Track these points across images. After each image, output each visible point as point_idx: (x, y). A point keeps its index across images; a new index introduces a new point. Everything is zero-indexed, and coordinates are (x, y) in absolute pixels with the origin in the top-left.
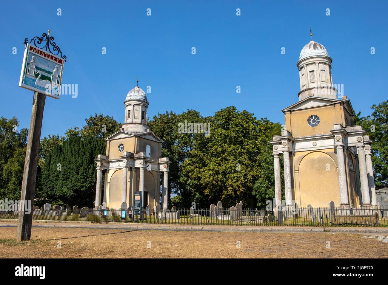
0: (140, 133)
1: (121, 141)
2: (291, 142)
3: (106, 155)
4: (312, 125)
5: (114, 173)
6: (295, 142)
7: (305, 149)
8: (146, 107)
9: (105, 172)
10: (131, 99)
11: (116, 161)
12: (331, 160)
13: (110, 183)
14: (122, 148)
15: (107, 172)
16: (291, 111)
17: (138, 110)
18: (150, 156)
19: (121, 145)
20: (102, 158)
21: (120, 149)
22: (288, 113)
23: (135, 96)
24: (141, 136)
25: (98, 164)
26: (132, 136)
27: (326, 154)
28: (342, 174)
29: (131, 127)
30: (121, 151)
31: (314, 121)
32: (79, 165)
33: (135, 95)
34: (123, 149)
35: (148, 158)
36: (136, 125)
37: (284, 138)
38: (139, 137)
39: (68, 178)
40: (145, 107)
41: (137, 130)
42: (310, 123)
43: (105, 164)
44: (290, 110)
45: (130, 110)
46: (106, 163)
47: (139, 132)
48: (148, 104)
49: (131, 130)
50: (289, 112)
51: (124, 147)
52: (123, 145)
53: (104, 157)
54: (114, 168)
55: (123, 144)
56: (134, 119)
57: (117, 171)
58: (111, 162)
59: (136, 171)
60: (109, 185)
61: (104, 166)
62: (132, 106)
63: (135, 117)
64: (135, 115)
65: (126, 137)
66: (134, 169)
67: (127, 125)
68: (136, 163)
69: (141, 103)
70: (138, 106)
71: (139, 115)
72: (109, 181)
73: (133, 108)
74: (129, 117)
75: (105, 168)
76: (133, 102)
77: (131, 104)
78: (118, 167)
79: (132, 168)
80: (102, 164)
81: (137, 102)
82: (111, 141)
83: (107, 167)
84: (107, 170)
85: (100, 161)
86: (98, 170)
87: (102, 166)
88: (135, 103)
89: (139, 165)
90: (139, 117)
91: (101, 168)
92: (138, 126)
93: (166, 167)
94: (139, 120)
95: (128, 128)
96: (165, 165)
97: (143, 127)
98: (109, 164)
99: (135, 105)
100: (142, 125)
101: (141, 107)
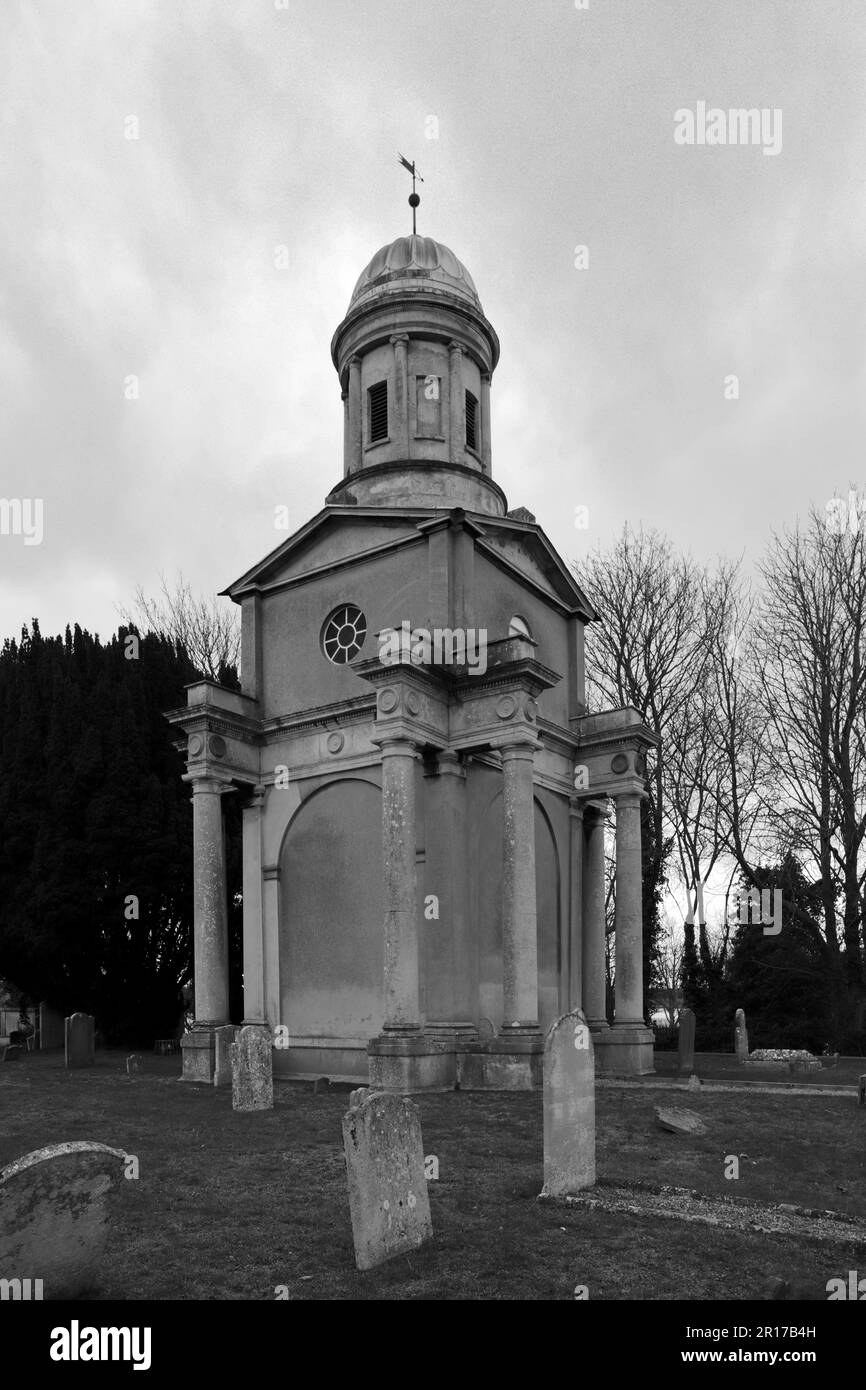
1: (337, 590)
3: (243, 692)
5: (305, 802)
9: (238, 802)
10: (385, 295)
11: (315, 723)
13: (280, 872)
14: (347, 636)
15: (257, 801)
17: (439, 380)
19: (339, 613)
21: (331, 648)
23: (416, 274)
24: (482, 538)
25: (193, 748)
26: (427, 532)
29: (404, 495)
30: (340, 658)
34: (361, 639)
36: (437, 476)
40: (476, 373)
43: (237, 749)
45: (383, 382)
46: (244, 740)
51: (362, 624)
52: (354, 611)
53: (233, 704)
54: (305, 774)
55: (353, 608)
56: (416, 445)
57: (323, 794)
58: (282, 736)
59: (463, 780)
60: (273, 886)
61: (234, 763)
62: (400, 350)
63: (420, 425)
64: (421, 419)
65: (372, 555)
66: (449, 759)
67: (374, 484)
68: (468, 722)
69: (456, 327)
70: (438, 348)
71: (445, 413)
72: (273, 860)
73: (404, 363)
74: (379, 429)
75: (243, 778)
76: (401, 317)
77: (391, 332)
78: (329, 761)
79: (439, 757)
80: (218, 747)
81: (429, 318)
82: (268, 603)
83: (255, 768)
84: (257, 788)
85: (204, 726)
86: (196, 788)
87: (221, 760)
88: (417, 324)
89: (490, 730)
90: (445, 428)
91: (214, 774)
92: (448, 485)
93: (632, 766)
94: (446, 447)
95: (380, 500)
96: (620, 757)
97: (478, 497)
98: (265, 751)
99: (415, 342)
100: (471, 485)
101: (457, 356)
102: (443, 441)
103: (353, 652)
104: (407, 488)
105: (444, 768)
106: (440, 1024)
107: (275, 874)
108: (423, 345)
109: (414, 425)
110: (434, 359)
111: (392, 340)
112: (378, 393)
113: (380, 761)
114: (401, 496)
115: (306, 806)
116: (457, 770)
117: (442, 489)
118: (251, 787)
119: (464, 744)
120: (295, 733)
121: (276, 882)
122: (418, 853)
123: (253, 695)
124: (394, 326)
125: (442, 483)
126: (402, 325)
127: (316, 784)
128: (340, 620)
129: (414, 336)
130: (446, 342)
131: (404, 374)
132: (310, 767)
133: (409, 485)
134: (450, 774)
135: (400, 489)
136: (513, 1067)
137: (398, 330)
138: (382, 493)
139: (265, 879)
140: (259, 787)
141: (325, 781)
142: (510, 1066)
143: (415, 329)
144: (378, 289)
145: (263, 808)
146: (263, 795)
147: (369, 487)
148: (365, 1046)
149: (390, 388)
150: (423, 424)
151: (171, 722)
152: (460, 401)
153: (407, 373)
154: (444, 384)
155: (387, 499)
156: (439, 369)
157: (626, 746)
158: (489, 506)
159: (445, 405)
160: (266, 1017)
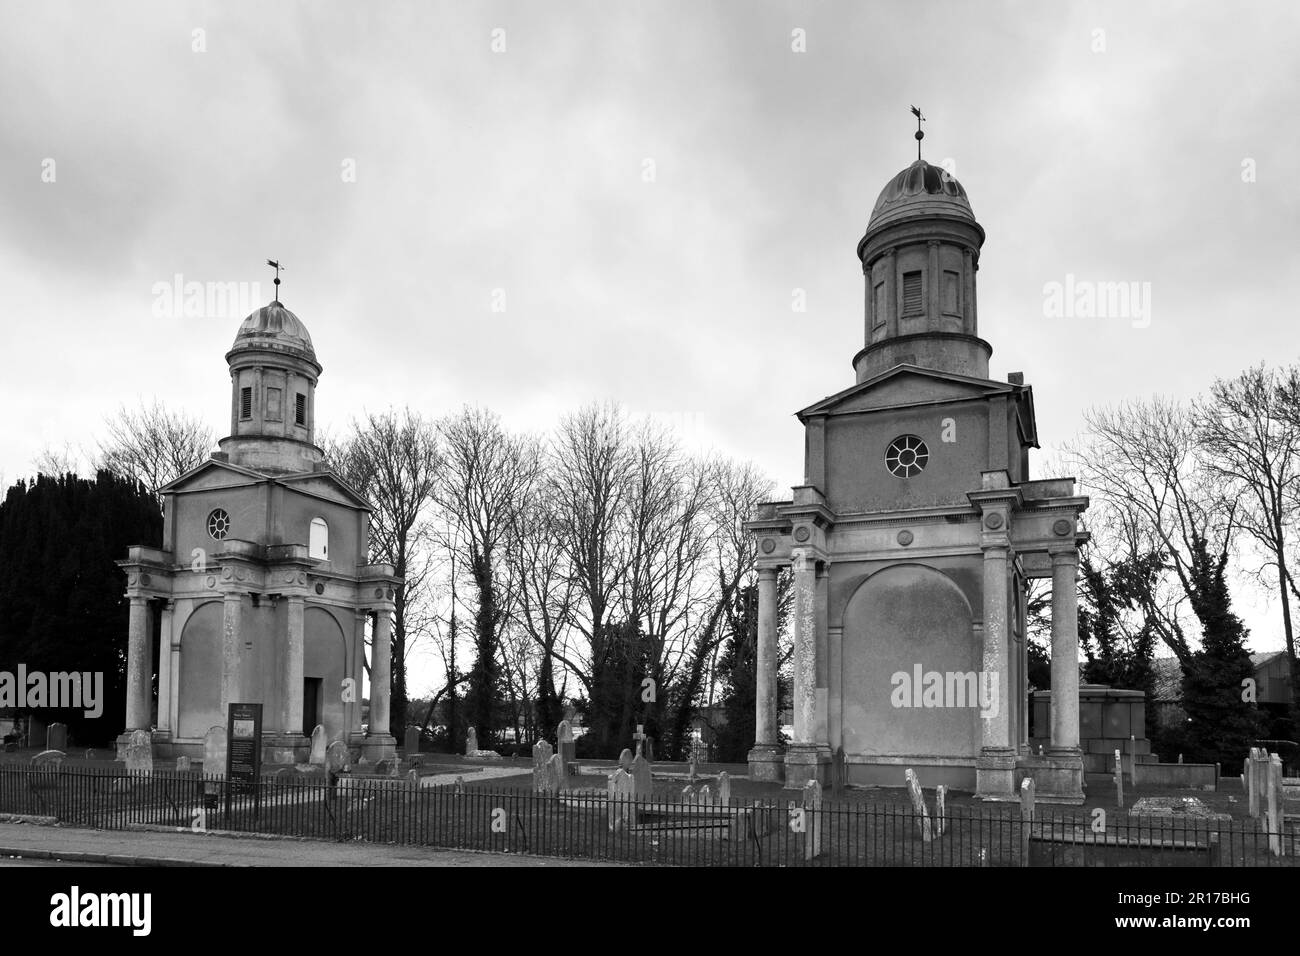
0: (287, 472)
1: (217, 501)
2: (824, 526)
3: (164, 548)
4: (901, 473)
5: (195, 611)
6: (836, 527)
7: (868, 555)
8: (310, 380)
9: (158, 608)
10: (251, 345)
12: (956, 595)
13: (180, 646)
14: (220, 525)
15: (170, 607)
16: (827, 417)
17: (280, 390)
18: (324, 557)
19: (217, 513)
20: (144, 557)
21: (213, 529)
22: (819, 425)
23: (269, 335)
24: (289, 486)
25: (131, 580)
26: (258, 484)
27: (940, 576)
28: (996, 647)
29: (256, 452)
30: (216, 536)
31: (907, 457)
34: (227, 528)
35: (317, 562)
36: (274, 443)
37: (802, 514)
38: (284, 486)
40: (305, 382)
41: (278, 461)
42: (892, 465)
43: (158, 580)
44: (826, 412)
45: (250, 388)
46: (162, 575)
47: (284, 468)
48: (319, 370)
49: (255, 460)
50: (822, 421)
51: (227, 521)
52: (224, 514)
53: (156, 556)
54: (195, 596)
55: (223, 511)
56: (264, 423)
57: (204, 607)
58: (183, 574)
59: (274, 608)
60: (177, 655)
61: (156, 588)
62: (258, 375)
63: (268, 413)
64: (270, 409)
66: (265, 599)
68: (273, 581)
69: (291, 363)
70: (279, 373)
71: (283, 407)
72: (177, 640)
73: (260, 381)
74: (246, 413)
75: (161, 595)
76: (259, 358)
77: (253, 364)
78: (207, 591)
79: (259, 597)
80: (145, 580)
81: (275, 359)
82: (180, 499)
83: (169, 589)
84: (169, 600)
85: (138, 570)
86: (132, 602)
87: (147, 587)
88: (268, 362)
89: (283, 587)
90: (283, 415)
91: (142, 595)
92: (281, 449)
93: (385, 595)
94: (283, 425)
95: (243, 453)
96: (379, 590)
97: (299, 452)
98: (175, 580)
99: (267, 370)
100: (295, 447)
101: (291, 378)
102: (280, 423)
103: (223, 534)
104: (258, 450)
105: (262, 603)
107: (178, 648)
108: (272, 371)
109: (265, 413)
110: (278, 379)
111: (253, 368)
112: (247, 391)
114: (254, 452)
115: (197, 612)
116: (269, 603)
118: (166, 600)
119: (271, 592)
121: (178, 652)
122: (248, 644)
123: (169, 549)
124: (255, 362)
125: (277, 447)
126: (259, 361)
127: (202, 602)
128: (217, 516)
129: (266, 368)
130: (285, 370)
131: (260, 386)
132: (198, 592)
134: (264, 606)
136: (286, 753)
137: (258, 364)
139: (173, 650)
140: (171, 600)
141: (206, 601)
143: (266, 364)
144: (248, 340)
145: (173, 611)
146: (173, 605)
147: (236, 446)
149: (253, 391)
150: (271, 413)
151: (118, 565)
152: (292, 401)
153: (262, 386)
154: (283, 392)
155: (247, 453)
156: (280, 384)
157: (381, 585)
158: (306, 456)
159: (283, 403)
160: (170, 727)
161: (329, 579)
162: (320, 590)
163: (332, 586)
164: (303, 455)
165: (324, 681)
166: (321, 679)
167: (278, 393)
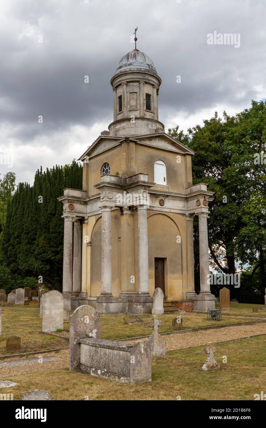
1: (104, 159)
3: (83, 189)
8: (154, 86)
9: (80, 222)
10: (121, 72)
13: (90, 243)
14: (107, 172)
15: (86, 222)
17: (136, 93)
18: (165, 184)
19: (105, 165)
20: (71, 195)
23: (130, 65)
25: (65, 208)
29: (124, 128)
32: (51, 214)
33: (129, 63)
35: (159, 186)
38: (136, 143)
39: (34, 239)
40: (150, 87)
41: (136, 131)
43: (78, 207)
45: (121, 95)
46: (81, 204)
49: (123, 133)
51: (109, 169)
54: (96, 214)
55: (108, 164)
56: (129, 112)
57: (100, 220)
58: (90, 202)
61: (77, 211)
62: (125, 87)
64: (131, 104)
65: (111, 149)
66: (126, 210)
67: (117, 126)
69: (141, 77)
71: (138, 102)
72: (89, 240)
73: (125, 90)
74: (120, 109)
75: (81, 215)
76: (125, 78)
77: (122, 82)
79: (123, 209)
80: (71, 207)
81: (132, 76)
82: (91, 162)
83: (85, 212)
84: (85, 217)
85: (67, 201)
86: (65, 220)
87: (72, 211)
88: (129, 79)
90: (138, 106)
91: (70, 215)
92: (137, 124)
93: (202, 203)
94: (138, 111)
95: (118, 130)
96: (198, 200)
97: (148, 125)
98: (88, 206)
99: (129, 84)
100: (145, 122)
101: (142, 85)
102: (138, 110)
104: (125, 126)
105: (125, 212)
106: (124, 293)
108: (131, 84)
109: (129, 107)
110: (135, 87)
111: (122, 84)
112: (120, 97)
113: (101, 212)
114: (123, 129)
115: (97, 223)
116: (129, 212)
117: (135, 125)
118: (84, 217)
120: (93, 201)
121: (90, 247)
123: (85, 189)
124: (123, 80)
126: (125, 80)
127: (99, 217)
128: (105, 167)
129: (128, 82)
130: (138, 82)
132: (97, 211)
133: (125, 125)
134: (126, 214)
135: (123, 127)
136: (139, 307)
137: (124, 81)
138: (118, 128)
139: (87, 245)
140: (86, 218)
142: (138, 306)
143: (128, 80)
144: (120, 70)
145: (88, 223)
146: (87, 220)
147: (115, 127)
148: (96, 300)
149: (123, 97)
150: (132, 106)
151: (59, 200)
152: (143, 98)
153: (127, 93)
154: (138, 94)
155: (120, 130)
156: (136, 90)
157: (199, 197)
158: (152, 126)
159: (138, 100)
160: (87, 290)
161: (167, 196)
162: (162, 203)
163: (170, 201)
164: (150, 126)
165: (168, 259)
166: (166, 258)
167: (135, 94)
